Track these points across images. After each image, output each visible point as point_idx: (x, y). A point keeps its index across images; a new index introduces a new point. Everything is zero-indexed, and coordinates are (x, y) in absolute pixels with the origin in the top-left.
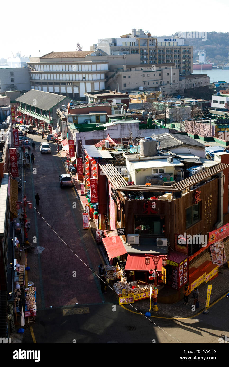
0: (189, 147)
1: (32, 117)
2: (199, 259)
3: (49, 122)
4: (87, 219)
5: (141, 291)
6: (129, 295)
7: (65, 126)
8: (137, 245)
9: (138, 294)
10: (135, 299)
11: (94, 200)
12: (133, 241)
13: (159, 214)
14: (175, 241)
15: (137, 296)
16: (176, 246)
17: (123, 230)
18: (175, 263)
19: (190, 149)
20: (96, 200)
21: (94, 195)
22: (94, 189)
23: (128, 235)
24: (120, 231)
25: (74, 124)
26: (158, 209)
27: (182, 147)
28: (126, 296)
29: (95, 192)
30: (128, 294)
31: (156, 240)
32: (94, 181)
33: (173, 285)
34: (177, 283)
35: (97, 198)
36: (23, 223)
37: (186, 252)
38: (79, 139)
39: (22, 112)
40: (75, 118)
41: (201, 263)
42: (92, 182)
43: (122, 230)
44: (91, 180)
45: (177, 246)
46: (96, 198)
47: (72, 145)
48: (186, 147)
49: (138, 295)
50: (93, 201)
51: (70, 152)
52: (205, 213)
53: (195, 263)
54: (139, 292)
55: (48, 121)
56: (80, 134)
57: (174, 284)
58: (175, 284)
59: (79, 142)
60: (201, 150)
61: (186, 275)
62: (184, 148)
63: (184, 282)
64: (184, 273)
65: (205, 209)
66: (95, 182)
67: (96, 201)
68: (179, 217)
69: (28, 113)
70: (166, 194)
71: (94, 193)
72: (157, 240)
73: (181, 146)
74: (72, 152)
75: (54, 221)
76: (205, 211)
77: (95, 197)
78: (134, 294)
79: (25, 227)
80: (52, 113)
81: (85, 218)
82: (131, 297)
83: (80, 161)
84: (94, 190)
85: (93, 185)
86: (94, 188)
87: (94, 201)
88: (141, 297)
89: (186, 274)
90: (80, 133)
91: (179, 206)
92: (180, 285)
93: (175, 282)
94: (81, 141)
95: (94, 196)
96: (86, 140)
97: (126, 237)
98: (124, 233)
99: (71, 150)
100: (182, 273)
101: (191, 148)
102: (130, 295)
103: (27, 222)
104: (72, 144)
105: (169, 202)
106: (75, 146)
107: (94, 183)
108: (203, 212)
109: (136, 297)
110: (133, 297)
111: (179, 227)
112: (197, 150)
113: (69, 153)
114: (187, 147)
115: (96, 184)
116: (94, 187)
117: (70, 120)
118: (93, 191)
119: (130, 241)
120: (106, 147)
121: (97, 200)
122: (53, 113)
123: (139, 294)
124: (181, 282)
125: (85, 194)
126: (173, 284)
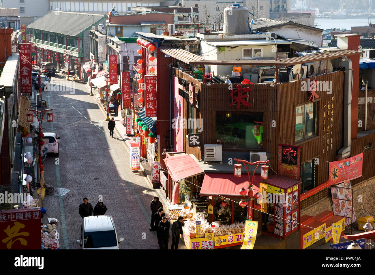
0: (298, 29)
1: (51, 51)
2: (315, 205)
3: (77, 56)
4: (137, 152)
5: (225, 232)
6: (205, 237)
7: (103, 43)
8: (219, 162)
9: (220, 235)
10: (216, 245)
11: (149, 112)
12: (212, 155)
13: (255, 109)
14: (278, 157)
15: (219, 240)
16: (280, 165)
17: (198, 137)
18: (279, 189)
19: (299, 32)
20: (153, 112)
21: (150, 103)
22: (150, 93)
23: (205, 145)
24: (192, 138)
25: (117, 37)
26: (254, 99)
27: (287, 29)
28: (201, 238)
29: (153, 98)
30: (204, 235)
31: (249, 155)
32: (152, 79)
33: (275, 229)
34: (282, 225)
35: (155, 110)
36: (37, 148)
37: (296, 175)
38: (126, 54)
39: (37, 46)
40: (119, 29)
41: (318, 213)
42: (148, 80)
43: (195, 138)
44: (146, 76)
45: (282, 165)
46: (153, 109)
47: (114, 64)
48: (293, 28)
49: (220, 237)
50: (149, 114)
51: (111, 75)
52: (324, 126)
53: (308, 209)
54: (223, 232)
55: (76, 54)
56: (127, 45)
57: (278, 228)
58: (279, 226)
59: (125, 59)
60: (316, 34)
61: (297, 215)
62: (289, 29)
63: (293, 228)
64: (293, 211)
65: (324, 119)
66: (152, 81)
67: (153, 115)
68: (285, 117)
69: (45, 46)
70: (265, 82)
71: (150, 101)
72: (251, 153)
73: (285, 26)
74: (114, 75)
75: (84, 162)
76: (324, 122)
77: (152, 107)
78: (214, 236)
79: (40, 155)
80: (82, 40)
81: (134, 151)
82: (209, 240)
83: (127, 77)
84: (151, 95)
85: (150, 85)
86: (151, 91)
87: (151, 114)
88: (225, 241)
89: (296, 213)
90: (127, 43)
91: (285, 97)
92: (287, 231)
93: (279, 223)
94: (129, 57)
95: (150, 106)
96: (135, 57)
97: (202, 150)
98: (198, 143)
99: (113, 71)
100: (290, 209)
101: (301, 30)
102: (208, 236)
103: (44, 144)
104: (114, 61)
105: (271, 87)
106: (119, 65)
107: (151, 83)
108: (320, 123)
109: (217, 240)
110: (212, 240)
111: (284, 134)
112: (309, 34)
113: (109, 76)
114: (295, 29)
115: (153, 85)
116: (151, 89)
117: (112, 33)
118: (149, 97)
119: (209, 155)
120: (170, 32)
121: (155, 112)
122: (84, 41)
123: (222, 236)
124: (289, 226)
125: (132, 133)
126: (275, 227)
